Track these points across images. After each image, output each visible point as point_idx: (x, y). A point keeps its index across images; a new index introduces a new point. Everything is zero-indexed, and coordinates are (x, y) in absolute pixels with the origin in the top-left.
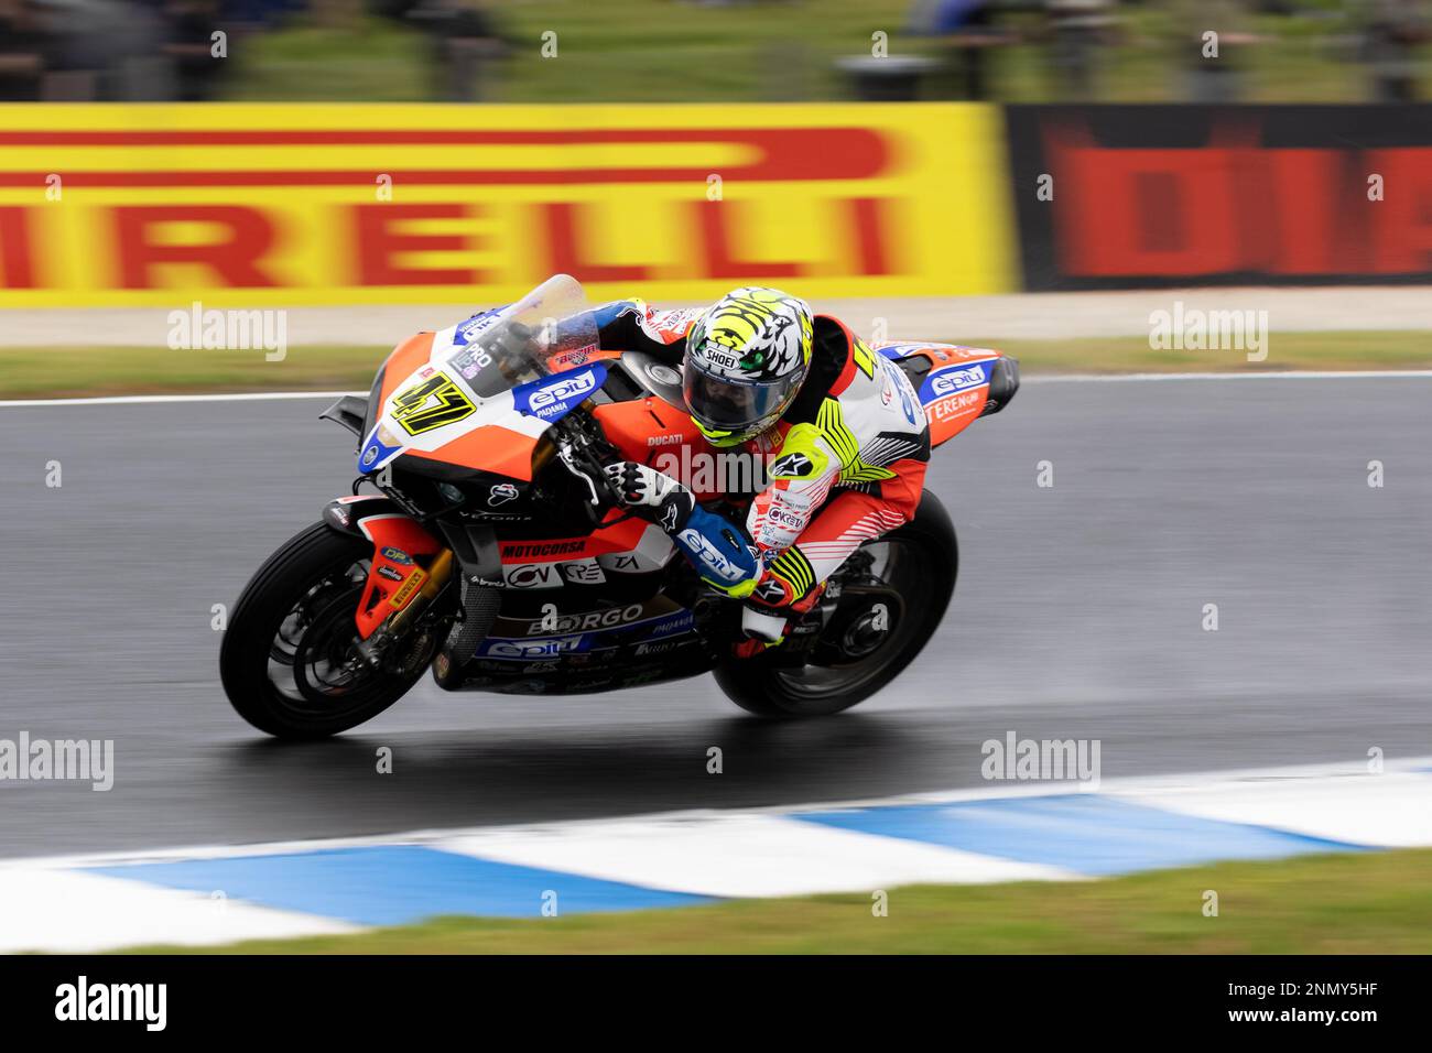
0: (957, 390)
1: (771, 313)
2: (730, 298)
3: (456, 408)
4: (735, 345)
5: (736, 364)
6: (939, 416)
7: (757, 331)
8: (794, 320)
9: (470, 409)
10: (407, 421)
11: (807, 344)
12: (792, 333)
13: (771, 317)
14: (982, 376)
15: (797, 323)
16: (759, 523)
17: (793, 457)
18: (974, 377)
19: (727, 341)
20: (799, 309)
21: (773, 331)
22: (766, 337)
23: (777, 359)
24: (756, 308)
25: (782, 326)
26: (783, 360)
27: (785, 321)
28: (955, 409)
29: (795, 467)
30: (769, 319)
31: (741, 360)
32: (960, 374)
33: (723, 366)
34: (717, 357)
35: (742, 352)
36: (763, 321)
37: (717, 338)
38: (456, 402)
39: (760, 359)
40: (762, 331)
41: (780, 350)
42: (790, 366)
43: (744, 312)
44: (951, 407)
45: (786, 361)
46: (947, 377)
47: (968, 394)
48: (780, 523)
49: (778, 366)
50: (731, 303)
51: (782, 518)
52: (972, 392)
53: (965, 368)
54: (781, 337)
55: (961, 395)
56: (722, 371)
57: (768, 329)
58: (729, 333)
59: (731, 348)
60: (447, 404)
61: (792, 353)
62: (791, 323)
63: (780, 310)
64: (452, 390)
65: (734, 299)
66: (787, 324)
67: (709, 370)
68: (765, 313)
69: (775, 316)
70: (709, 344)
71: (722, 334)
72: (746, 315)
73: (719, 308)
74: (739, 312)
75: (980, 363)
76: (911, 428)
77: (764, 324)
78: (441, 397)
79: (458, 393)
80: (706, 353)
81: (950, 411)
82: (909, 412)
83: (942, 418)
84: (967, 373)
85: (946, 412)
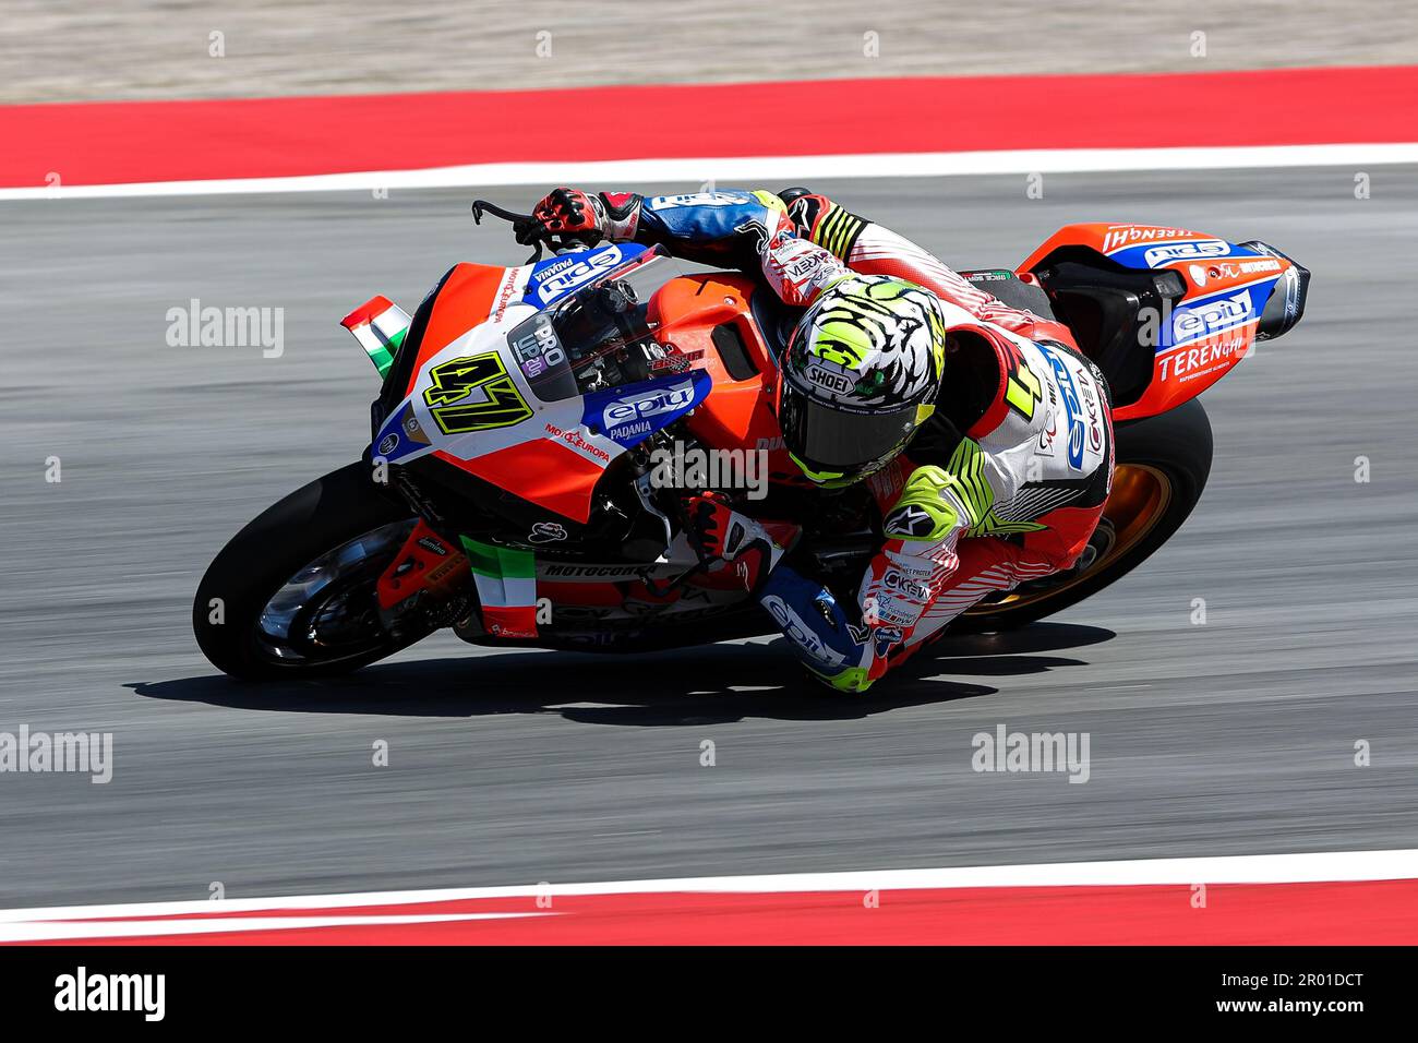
1: (892, 314)
2: (838, 294)
3: (506, 409)
4: (848, 362)
5: (851, 388)
6: (1177, 372)
7: (874, 343)
8: (922, 320)
9: (525, 413)
10: (440, 414)
11: (939, 352)
12: (920, 339)
13: (893, 321)
14: (1249, 307)
15: (925, 324)
16: (872, 591)
17: (909, 511)
18: (1237, 309)
19: (836, 357)
20: (927, 306)
21: (896, 341)
22: (887, 348)
23: (903, 377)
24: (873, 309)
25: (909, 331)
26: (911, 378)
27: (912, 323)
28: (1203, 362)
29: (910, 524)
30: (890, 323)
31: (856, 382)
32: (1216, 306)
33: (832, 389)
34: (824, 378)
35: (858, 372)
36: (882, 327)
37: (822, 353)
38: (507, 401)
39: (881, 379)
40: (881, 342)
41: (907, 365)
42: (919, 384)
43: (857, 316)
44: (1198, 360)
45: (914, 379)
46: (1197, 312)
48: (898, 590)
49: (905, 386)
50: (839, 302)
51: (901, 584)
53: (1226, 297)
54: (908, 348)
56: (833, 396)
57: (889, 338)
58: (839, 346)
59: (844, 366)
60: (496, 402)
61: (921, 366)
62: (919, 325)
63: (901, 307)
64: (505, 385)
65: (844, 297)
66: (914, 328)
67: (812, 392)
68: (885, 314)
69: (899, 320)
70: (811, 360)
71: (829, 347)
72: (860, 321)
73: (822, 311)
74: (849, 316)
75: (1250, 288)
76: (1076, 474)
77: (884, 332)
78: (490, 391)
79: (512, 390)
80: (809, 373)
81: (1196, 365)
82: (1076, 452)
83: (1181, 375)
84: (1227, 304)
85: (1189, 368)
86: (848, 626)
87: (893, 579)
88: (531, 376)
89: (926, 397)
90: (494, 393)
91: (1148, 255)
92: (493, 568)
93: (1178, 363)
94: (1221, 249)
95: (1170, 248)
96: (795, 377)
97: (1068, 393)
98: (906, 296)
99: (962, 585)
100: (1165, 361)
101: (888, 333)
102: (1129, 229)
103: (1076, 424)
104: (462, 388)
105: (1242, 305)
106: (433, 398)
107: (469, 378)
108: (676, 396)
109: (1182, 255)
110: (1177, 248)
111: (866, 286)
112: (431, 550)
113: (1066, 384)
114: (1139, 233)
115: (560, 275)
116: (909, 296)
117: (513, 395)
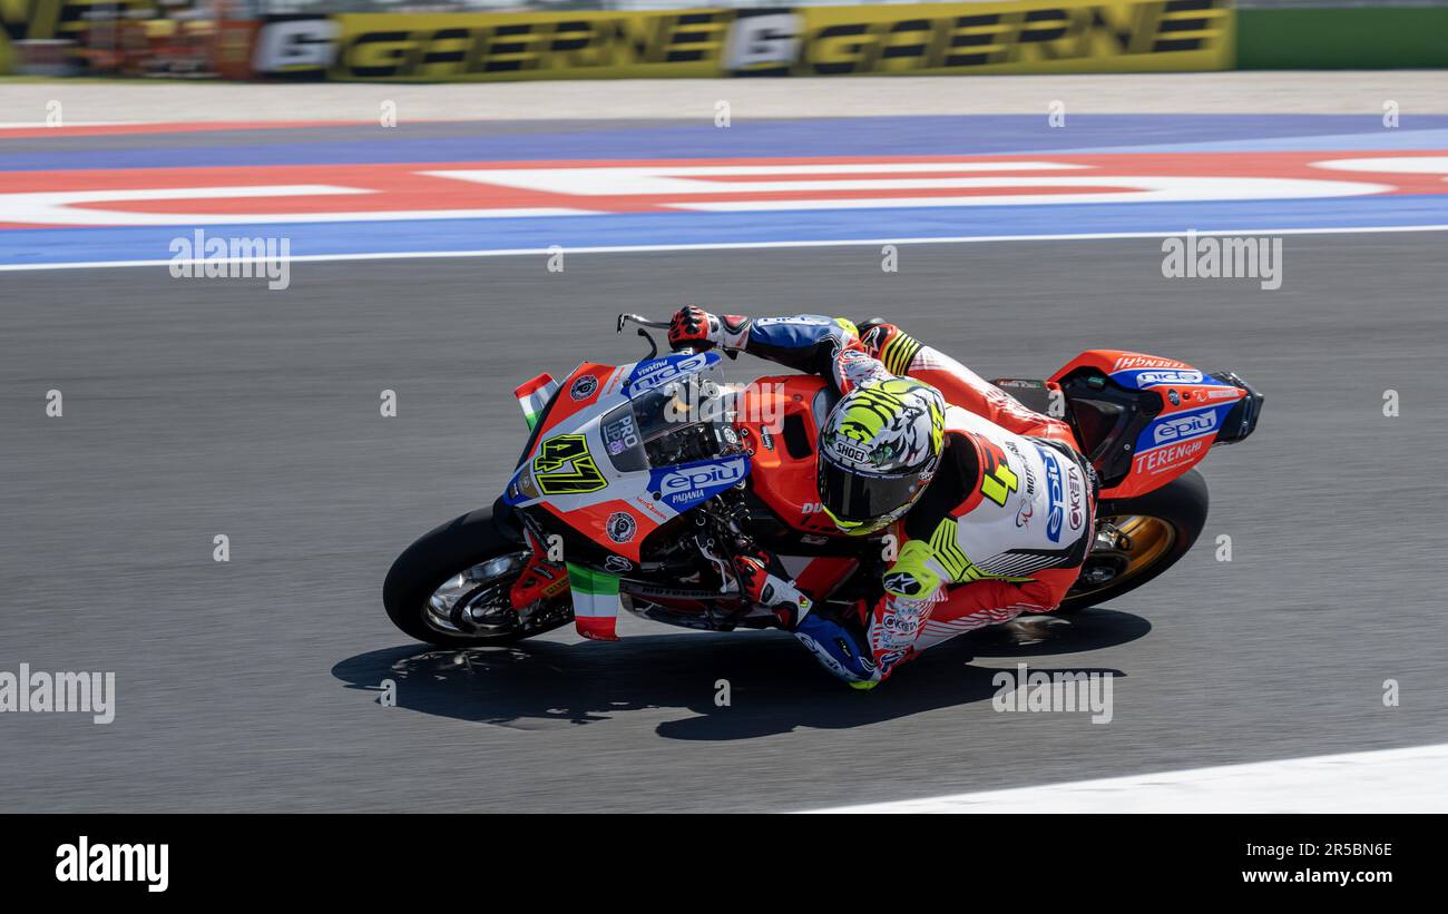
0: (1180, 437)
1: (901, 405)
2: (861, 389)
3: (589, 479)
4: (862, 439)
5: (866, 458)
6: (1150, 467)
7: (886, 423)
8: (925, 408)
9: (601, 484)
10: (542, 479)
11: (938, 434)
12: (923, 424)
13: (901, 409)
14: (1214, 422)
15: (927, 413)
16: (877, 632)
17: (902, 576)
18: (1204, 422)
19: (855, 434)
20: (930, 398)
21: (903, 424)
22: (895, 428)
23: (907, 451)
24: (887, 400)
25: (913, 418)
26: (913, 450)
27: (915, 411)
28: (1169, 460)
29: (903, 586)
30: (899, 411)
31: (870, 454)
32: (1189, 420)
34: (847, 451)
35: (871, 446)
36: (892, 412)
37: (846, 431)
38: (588, 473)
39: (889, 452)
40: (891, 422)
41: (910, 439)
42: (921, 457)
43: (874, 403)
44: (1166, 458)
45: (916, 453)
46: (1173, 423)
47: (1190, 443)
49: (908, 458)
50: (862, 394)
51: (897, 625)
52: (1195, 441)
53: (1197, 414)
54: (912, 430)
55: (1182, 445)
56: (853, 464)
57: (897, 420)
58: (858, 427)
59: (859, 442)
60: (581, 474)
61: (923, 444)
62: (921, 413)
63: (909, 400)
64: (587, 462)
65: (865, 390)
66: (918, 415)
67: (840, 463)
68: (895, 404)
69: (905, 408)
70: (838, 437)
71: (851, 427)
72: (876, 407)
73: (849, 399)
74: (869, 403)
75: (1216, 408)
76: (1052, 546)
77: (894, 416)
78: (576, 465)
79: (592, 466)
80: (836, 446)
81: (1164, 462)
82: (1054, 530)
83: (1152, 470)
84: (1197, 419)
85: (1159, 464)
86: (860, 658)
87: (890, 622)
88: (614, 454)
89: (928, 467)
90: (580, 468)
91: (1140, 377)
92: (589, 587)
93: (1151, 460)
94: (1196, 378)
95: (1157, 374)
96: (826, 449)
97: (1055, 484)
98: (915, 392)
99: (954, 622)
100: (1142, 459)
101: (897, 416)
102: (1137, 358)
103: (1056, 509)
104: (557, 460)
105: (1209, 420)
106: (539, 465)
107: (564, 453)
108: (727, 472)
109: (1165, 380)
110: (1163, 374)
111: (880, 382)
112: (543, 575)
113: (1056, 477)
114: (1144, 361)
115: (651, 376)
116: (918, 392)
117: (592, 470)
